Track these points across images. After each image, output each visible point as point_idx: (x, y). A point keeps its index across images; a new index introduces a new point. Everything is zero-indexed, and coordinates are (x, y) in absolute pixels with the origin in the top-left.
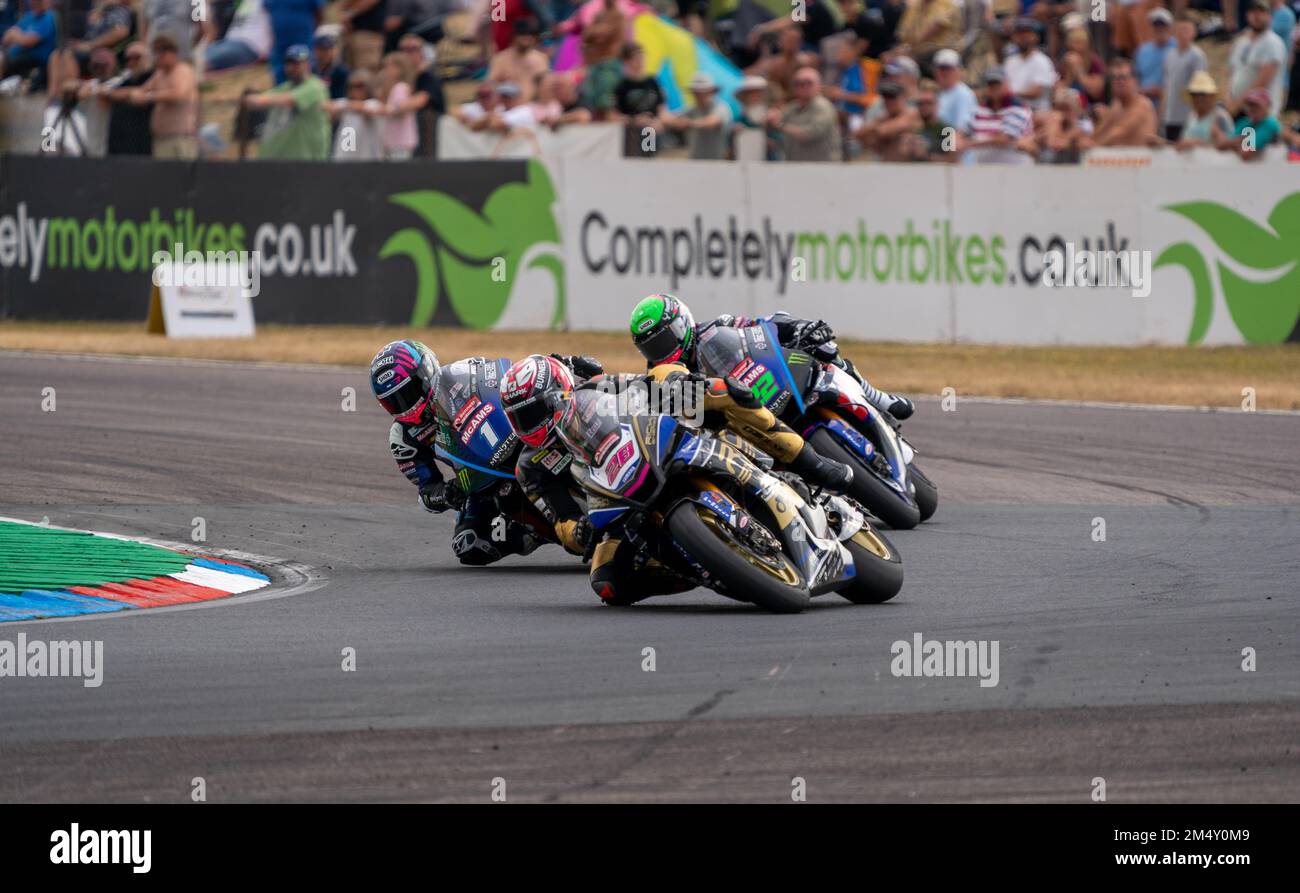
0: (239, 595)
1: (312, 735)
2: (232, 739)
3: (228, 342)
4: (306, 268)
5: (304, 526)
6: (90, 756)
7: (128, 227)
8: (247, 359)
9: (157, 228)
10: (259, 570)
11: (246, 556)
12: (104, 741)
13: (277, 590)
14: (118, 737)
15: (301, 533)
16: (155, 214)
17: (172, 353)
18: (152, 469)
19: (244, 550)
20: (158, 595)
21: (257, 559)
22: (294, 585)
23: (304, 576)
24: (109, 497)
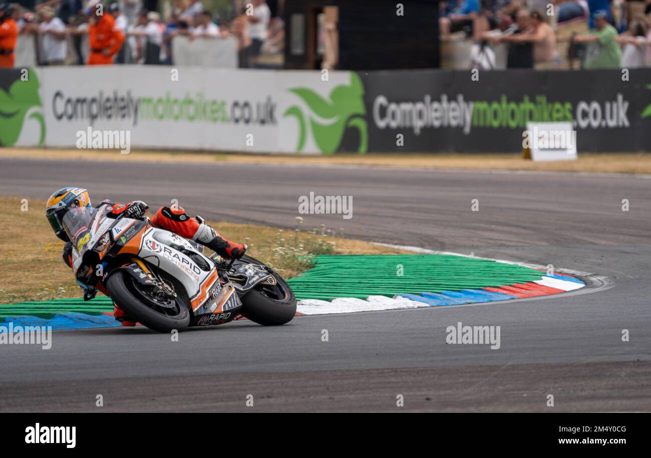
0: (569, 292)
1: (608, 364)
2: (567, 365)
3: (563, 163)
4: (604, 124)
5: (602, 256)
6: (496, 373)
7: (513, 106)
8: (573, 171)
9: (527, 106)
10: (580, 279)
11: (572, 272)
12: (503, 366)
13: (588, 289)
14: (510, 363)
15: (601, 260)
16: (526, 98)
17: (535, 169)
18: (525, 228)
19: (572, 269)
20: (528, 292)
21: (578, 273)
22: (597, 287)
23: (602, 282)
24: (504, 243)
